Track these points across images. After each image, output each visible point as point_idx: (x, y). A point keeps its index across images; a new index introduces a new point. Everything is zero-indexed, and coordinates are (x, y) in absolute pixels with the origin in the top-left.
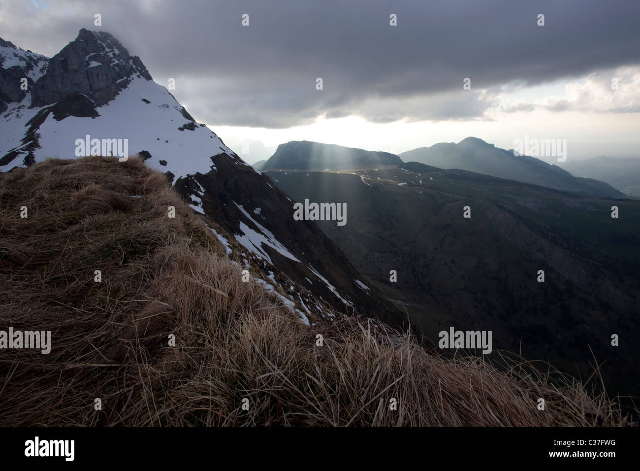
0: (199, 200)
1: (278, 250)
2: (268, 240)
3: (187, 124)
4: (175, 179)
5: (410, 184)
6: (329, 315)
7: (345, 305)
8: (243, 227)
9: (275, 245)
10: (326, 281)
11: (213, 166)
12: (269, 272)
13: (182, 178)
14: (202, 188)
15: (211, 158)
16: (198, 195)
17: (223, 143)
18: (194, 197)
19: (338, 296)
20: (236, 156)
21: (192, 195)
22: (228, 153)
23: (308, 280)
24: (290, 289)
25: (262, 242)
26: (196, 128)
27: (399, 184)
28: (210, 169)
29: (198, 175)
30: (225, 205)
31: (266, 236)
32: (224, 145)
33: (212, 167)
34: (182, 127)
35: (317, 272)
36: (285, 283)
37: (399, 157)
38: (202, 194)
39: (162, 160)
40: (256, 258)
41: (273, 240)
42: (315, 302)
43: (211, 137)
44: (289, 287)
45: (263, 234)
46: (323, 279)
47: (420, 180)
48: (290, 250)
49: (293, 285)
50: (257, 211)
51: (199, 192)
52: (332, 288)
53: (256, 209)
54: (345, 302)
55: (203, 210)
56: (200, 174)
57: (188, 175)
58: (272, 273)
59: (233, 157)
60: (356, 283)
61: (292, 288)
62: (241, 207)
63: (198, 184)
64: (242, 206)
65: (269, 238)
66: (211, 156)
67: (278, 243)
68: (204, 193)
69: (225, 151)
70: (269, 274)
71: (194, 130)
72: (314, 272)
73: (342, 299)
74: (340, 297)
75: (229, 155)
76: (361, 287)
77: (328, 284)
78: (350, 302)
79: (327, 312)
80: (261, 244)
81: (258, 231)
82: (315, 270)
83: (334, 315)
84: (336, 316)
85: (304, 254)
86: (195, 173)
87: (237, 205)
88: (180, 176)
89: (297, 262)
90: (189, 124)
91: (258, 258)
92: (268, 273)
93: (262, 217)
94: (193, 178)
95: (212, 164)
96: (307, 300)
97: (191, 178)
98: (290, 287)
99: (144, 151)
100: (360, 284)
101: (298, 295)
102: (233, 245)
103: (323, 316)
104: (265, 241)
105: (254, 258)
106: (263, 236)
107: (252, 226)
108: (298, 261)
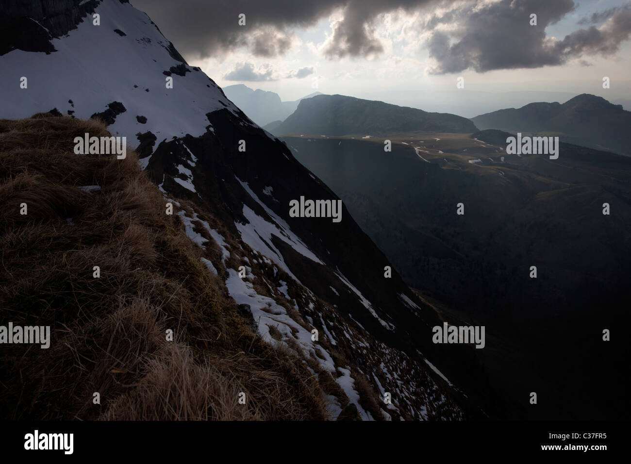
0: (188, 172)
1: (295, 247)
2: (281, 232)
3: (175, 66)
4: (158, 143)
5: (486, 162)
6: (361, 344)
7: (384, 328)
8: (247, 212)
9: (289, 239)
10: (359, 293)
11: (210, 126)
12: (281, 282)
13: (167, 141)
14: (193, 156)
15: (207, 115)
16: (187, 166)
17: (224, 95)
18: (181, 169)
19: (374, 314)
20: (241, 113)
21: (179, 165)
22: (230, 109)
23: (334, 290)
24: (308, 307)
25: (272, 234)
26: (187, 73)
27: (470, 162)
28: (206, 131)
29: (188, 139)
30: (223, 180)
31: (278, 226)
32: (226, 97)
33: (208, 128)
34: (168, 70)
35: (346, 279)
36: (301, 298)
37: (473, 122)
38: (193, 165)
39: (140, 115)
40: (264, 262)
41: (288, 232)
42: (342, 325)
43: (208, 86)
44: (307, 304)
45: (273, 222)
46: (355, 290)
47: (502, 156)
48: (311, 248)
49: (313, 301)
50: (268, 191)
51: (189, 162)
52: (366, 303)
53: (266, 188)
54: (383, 323)
55: (193, 186)
56: (191, 137)
57: (175, 137)
58: (284, 283)
59: (237, 115)
60: (401, 298)
61: (311, 306)
62: (245, 185)
63: (188, 150)
64: (247, 183)
65: (282, 229)
66: (207, 113)
67: (294, 237)
68: (196, 163)
69: (226, 106)
70: (280, 285)
71: (184, 75)
72: (343, 280)
73: (379, 319)
74: (377, 316)
75: (232, 111)
76: (407, 303)
77: (362, 297)
78: (391, 325)
79: (359, 340)
80: (270, 237)
81: (268, 218)
82: (343, 277)
83: (368, 345)
84: (370, 345)
85: (329, 253)
86: (184, 135)
87: (241, 182)
88: (164, 139)
89: (319, 264)
90: (178, 67)
91: (266, 261)
92: (279, 283)
93: (274, 200)
94: (181, 142)
95: (208, 123)
96: (331, 324)
97: (179, 142)
98: (309, 304)
99: (115, 102)
100: (406, 300)
101: (319, 317)
102: (232, 245)
103: (353, 346)
104: (277, 233)
105: (261, 261)
106: (274, 225)
107: (259, 212)
108: (322, 263)
